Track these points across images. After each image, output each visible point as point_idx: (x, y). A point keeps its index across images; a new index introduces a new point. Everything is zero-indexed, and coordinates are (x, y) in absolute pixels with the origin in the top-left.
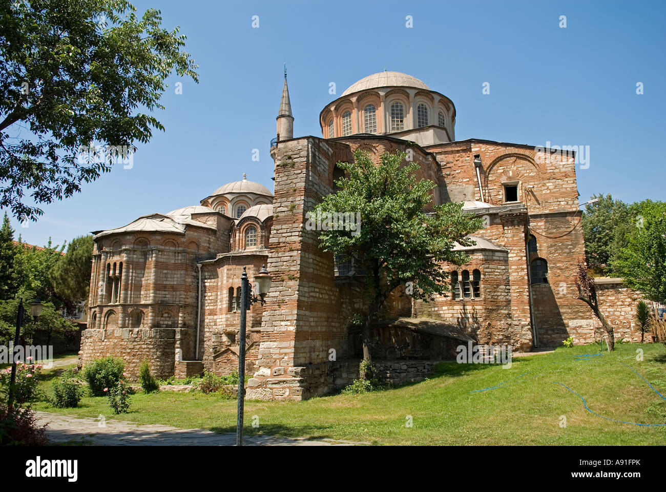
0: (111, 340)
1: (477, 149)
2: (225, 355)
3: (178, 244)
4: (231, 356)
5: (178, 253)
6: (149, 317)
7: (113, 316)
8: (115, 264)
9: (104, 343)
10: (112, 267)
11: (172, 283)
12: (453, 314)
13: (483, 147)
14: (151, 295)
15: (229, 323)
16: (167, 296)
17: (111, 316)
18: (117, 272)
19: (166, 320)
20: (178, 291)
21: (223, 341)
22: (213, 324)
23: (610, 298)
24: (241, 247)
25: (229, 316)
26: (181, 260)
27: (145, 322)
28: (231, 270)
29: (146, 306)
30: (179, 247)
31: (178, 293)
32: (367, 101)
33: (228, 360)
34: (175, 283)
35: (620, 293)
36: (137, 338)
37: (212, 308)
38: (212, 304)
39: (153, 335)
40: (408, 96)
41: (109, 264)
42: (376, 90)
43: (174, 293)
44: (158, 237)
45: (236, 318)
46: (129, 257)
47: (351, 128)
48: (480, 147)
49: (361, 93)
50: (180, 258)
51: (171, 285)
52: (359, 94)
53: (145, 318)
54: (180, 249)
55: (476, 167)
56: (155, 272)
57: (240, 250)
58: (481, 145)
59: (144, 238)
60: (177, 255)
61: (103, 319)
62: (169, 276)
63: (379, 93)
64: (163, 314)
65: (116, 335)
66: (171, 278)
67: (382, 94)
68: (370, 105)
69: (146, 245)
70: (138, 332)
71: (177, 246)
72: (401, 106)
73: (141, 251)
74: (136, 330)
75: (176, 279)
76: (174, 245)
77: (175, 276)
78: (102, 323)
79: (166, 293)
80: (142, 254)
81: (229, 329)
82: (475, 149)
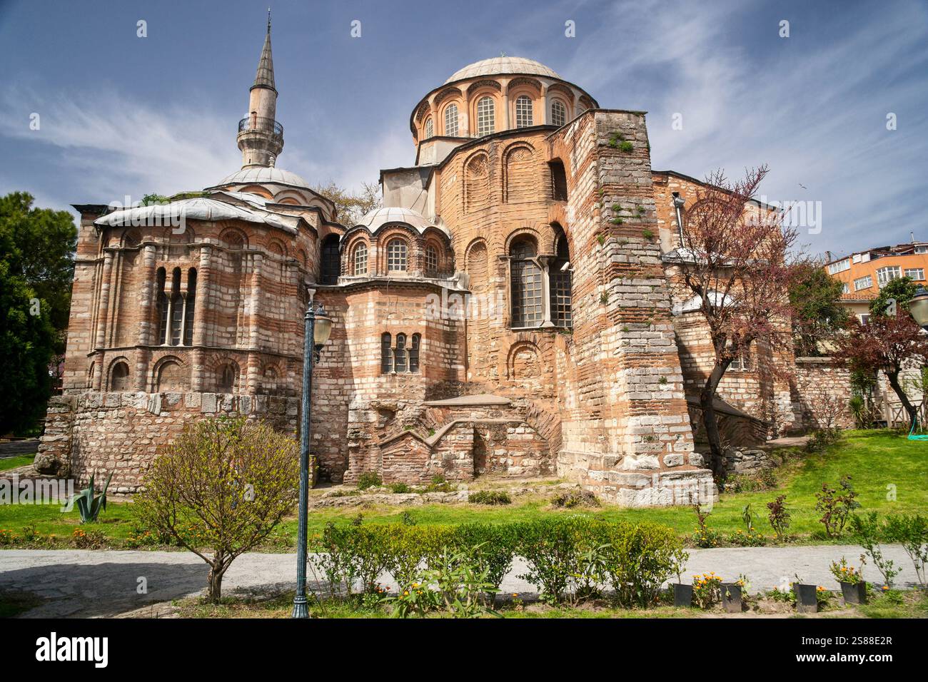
0: (176, 414)
1: (676, 185)
2: (402, 443)
3: (286, 249)
4: (412, 444)
5: (286, 266)
6: (249, 376)
7: (173, 368)
8: (177, 272)
9: (159, 421)
10: (169, 275)
11: (277, 317)
12: (724, 388)
13: (684, 185)
14: (253, 334)
15: (383, 391)
16: (271, 339)
17: (167, 369)
18: (184, 285)
19: (268, 383)
20: (287, 332)
21: (371, 421)
22: (336, 392)
23: (815, 379)
24: (380, 270)
25: (383, 380)
26: (291, 278)
27: (241, 382)
28: (384, 304)
29: (243, 353)
30: (287, 255)
31: (286, 336)
32: (524, 89)
33: (406, 451)
34: (282, 317)
35: (824, 373)
36: (231, 411)
37: (334, 365)
38: (335, 360)
39: (257, 407)
40: (572, 97)
41: (162, 271)
42: (538, 79)
43: (281, 335)
44: (262, 233)
45: (397, 384)
46: (212, 262)
47: (492, 123)
48: (680, 183)
49: (516, 77)
50: (288, 274)
51: (276, 320)
52: (513, 77)
53: (241, 376)
54: (289, 258)
55: (676, 208)
56: (259, 293)
57: (379, 275)
58: (681, 181)
59: (237, 229)
60: (284, 268)
61: (150, 373)
62: (273, 304)
63: (540, 84)
64: (265, 372)
65: (188, 405)
66: (276, 307)
67: (545, 85)
68: (524, 97)
69: (241, 243)
70: (233, 400)
71: (285, 252)
72: (563, 109)
73: (228, 254)
74: (229, 397)
75: (282, 311)
76: (281, 252)
77: (282, 305)
78: (149, 381)
79: (269, 333)
80: (230, 258)
81: (386, 402)
82: (673, 184)
